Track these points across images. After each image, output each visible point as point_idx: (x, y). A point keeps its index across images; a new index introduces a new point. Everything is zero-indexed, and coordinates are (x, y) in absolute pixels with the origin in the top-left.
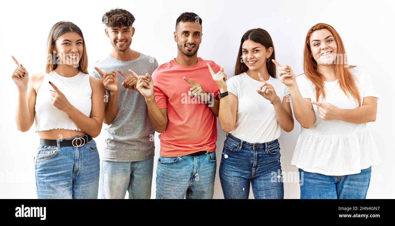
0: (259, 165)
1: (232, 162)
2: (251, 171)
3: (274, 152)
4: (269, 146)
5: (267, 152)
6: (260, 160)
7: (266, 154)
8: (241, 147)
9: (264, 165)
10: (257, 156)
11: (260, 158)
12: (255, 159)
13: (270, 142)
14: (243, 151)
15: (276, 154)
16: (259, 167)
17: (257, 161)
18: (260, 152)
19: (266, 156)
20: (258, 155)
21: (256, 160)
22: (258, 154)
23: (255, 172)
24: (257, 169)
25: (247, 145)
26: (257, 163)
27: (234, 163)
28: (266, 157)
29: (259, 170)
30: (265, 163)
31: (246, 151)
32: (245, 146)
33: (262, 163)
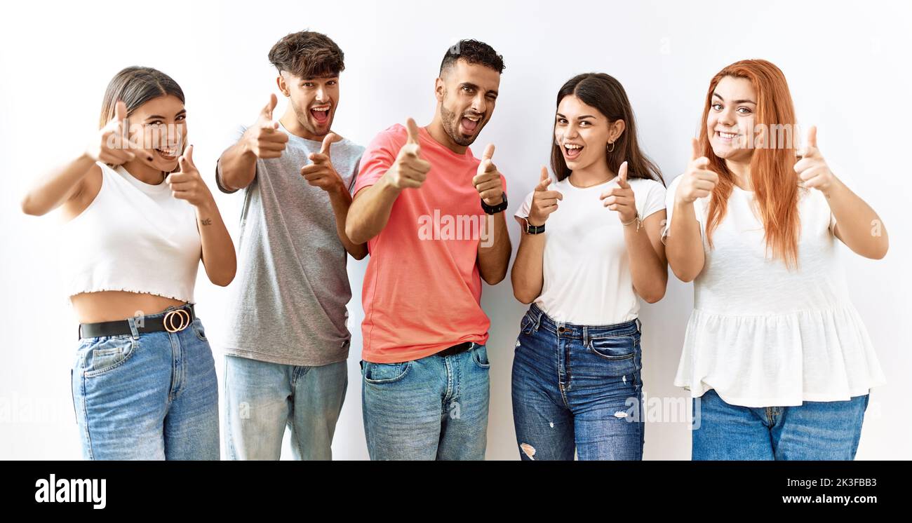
0: (572, 377)
1: (525, 358)
2: (556, 385)
3: (608, 353)
4: (593, 335)
5: (588, 348)
6: (572, 363)
7: (585, 352)
8: (537, 327)
9: (584, 379)
10: (563, 350)
11: (572, 360)
12: (561, 358)
13: (596, 327)
14: (541, 335)
15: (611, 359)
16: (574, 382)
17: (565, 364)
18: (572, 346)
19: (587, 356)
20: (566, 351)
21: (562, 360)
22: (565, 348)
23: (567, 392)
24: (570, 386)
25: (549, 325)
26: (566, 369)
27: (528, 360)
28: (585, 360)
29: (574, 389)
30: (585, 374)
31: (546, 338)
32: (546, 326)
33: (578, 372)
